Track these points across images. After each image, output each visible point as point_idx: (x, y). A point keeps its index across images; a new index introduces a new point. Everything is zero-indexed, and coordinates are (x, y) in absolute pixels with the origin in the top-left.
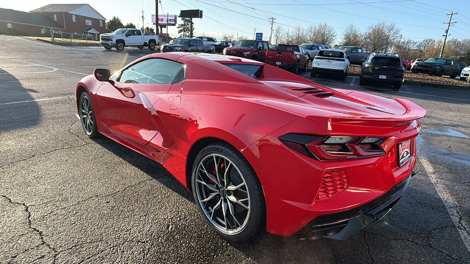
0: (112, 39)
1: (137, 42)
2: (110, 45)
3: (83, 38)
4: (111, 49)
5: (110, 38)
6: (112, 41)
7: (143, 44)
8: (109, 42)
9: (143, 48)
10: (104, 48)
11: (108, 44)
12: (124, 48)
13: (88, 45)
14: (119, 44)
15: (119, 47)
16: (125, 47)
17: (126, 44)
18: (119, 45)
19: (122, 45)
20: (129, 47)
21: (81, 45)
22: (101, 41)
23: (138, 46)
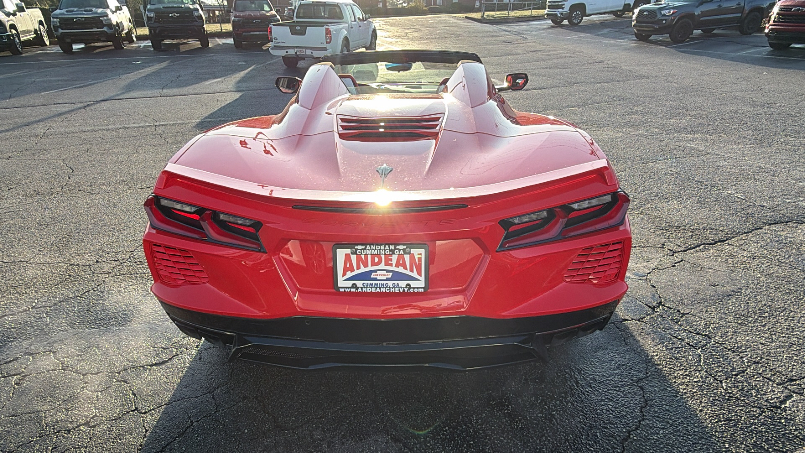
0: (564, 5)
1: (610, 5)
2: (559, 15)
3: (526, 8)
4: (563, 23)
5: (560, 3)
6: (563, 8)
7: (621, 8)
8: (558, 12)
9: (624, 16)
10: (550, 22)
11: (556, 15)
12: (582, 19)
13: (531, 19)
14: (575, 13)
15: (573, 18)
16: (584, 18)
17: (588, 12)
18: (573, 15)
19: (580, 13)
20: (592, 16)
21: (521, 20)
22: (546, 11)
23: (614, 13)
